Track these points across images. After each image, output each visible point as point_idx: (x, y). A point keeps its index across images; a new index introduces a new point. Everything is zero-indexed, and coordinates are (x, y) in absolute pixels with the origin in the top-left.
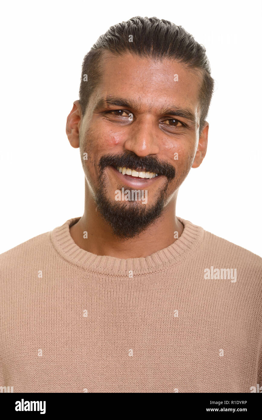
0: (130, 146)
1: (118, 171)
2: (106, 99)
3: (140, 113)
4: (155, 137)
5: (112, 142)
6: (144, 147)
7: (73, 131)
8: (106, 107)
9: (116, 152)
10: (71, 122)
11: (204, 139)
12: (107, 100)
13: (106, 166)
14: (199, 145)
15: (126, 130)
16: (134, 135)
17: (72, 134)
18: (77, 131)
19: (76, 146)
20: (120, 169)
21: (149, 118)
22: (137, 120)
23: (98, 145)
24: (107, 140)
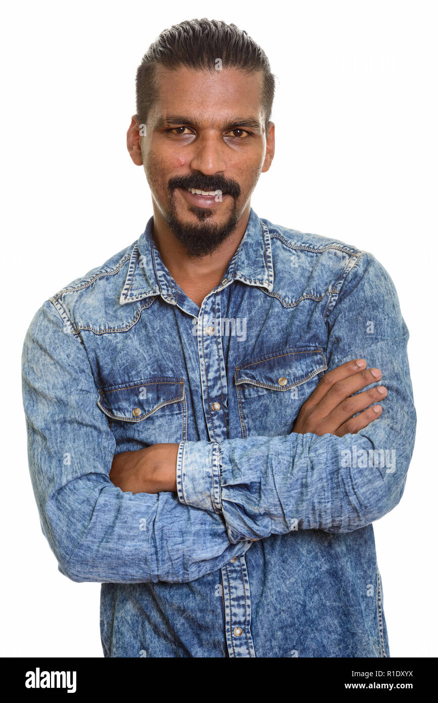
0: (196, 165)
1: (187, 190)
2: (165, 118)
3: (203, 129)
4: (221, 153)
5: (177, 164)
6: (210, 166)
7: (135, 148)
8: (167, 126)
9: (184, 172)
10: (131, 139)
11: (271, 140)
12: (167, 119)
13: (176, 187)
14: (267, 148)
15: (191, 149)
16: (200, 154)
17: (133, 151)
18: (139, 148)
19: (140, 163)
20: (189, 190)
21: (212, 134)
22: (201, 137)
23: (163, 168)
24: (172, 163)
